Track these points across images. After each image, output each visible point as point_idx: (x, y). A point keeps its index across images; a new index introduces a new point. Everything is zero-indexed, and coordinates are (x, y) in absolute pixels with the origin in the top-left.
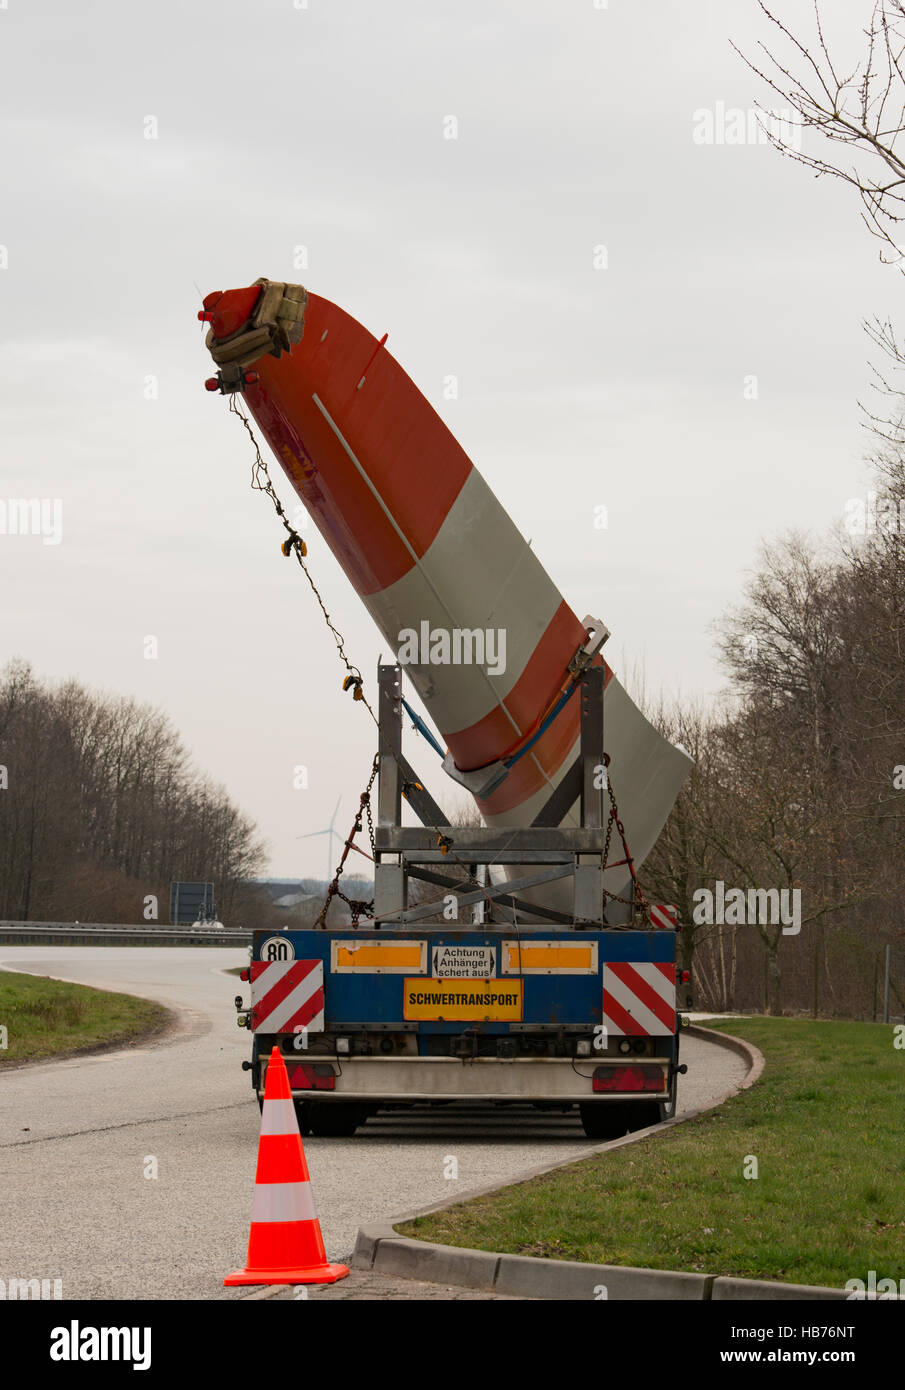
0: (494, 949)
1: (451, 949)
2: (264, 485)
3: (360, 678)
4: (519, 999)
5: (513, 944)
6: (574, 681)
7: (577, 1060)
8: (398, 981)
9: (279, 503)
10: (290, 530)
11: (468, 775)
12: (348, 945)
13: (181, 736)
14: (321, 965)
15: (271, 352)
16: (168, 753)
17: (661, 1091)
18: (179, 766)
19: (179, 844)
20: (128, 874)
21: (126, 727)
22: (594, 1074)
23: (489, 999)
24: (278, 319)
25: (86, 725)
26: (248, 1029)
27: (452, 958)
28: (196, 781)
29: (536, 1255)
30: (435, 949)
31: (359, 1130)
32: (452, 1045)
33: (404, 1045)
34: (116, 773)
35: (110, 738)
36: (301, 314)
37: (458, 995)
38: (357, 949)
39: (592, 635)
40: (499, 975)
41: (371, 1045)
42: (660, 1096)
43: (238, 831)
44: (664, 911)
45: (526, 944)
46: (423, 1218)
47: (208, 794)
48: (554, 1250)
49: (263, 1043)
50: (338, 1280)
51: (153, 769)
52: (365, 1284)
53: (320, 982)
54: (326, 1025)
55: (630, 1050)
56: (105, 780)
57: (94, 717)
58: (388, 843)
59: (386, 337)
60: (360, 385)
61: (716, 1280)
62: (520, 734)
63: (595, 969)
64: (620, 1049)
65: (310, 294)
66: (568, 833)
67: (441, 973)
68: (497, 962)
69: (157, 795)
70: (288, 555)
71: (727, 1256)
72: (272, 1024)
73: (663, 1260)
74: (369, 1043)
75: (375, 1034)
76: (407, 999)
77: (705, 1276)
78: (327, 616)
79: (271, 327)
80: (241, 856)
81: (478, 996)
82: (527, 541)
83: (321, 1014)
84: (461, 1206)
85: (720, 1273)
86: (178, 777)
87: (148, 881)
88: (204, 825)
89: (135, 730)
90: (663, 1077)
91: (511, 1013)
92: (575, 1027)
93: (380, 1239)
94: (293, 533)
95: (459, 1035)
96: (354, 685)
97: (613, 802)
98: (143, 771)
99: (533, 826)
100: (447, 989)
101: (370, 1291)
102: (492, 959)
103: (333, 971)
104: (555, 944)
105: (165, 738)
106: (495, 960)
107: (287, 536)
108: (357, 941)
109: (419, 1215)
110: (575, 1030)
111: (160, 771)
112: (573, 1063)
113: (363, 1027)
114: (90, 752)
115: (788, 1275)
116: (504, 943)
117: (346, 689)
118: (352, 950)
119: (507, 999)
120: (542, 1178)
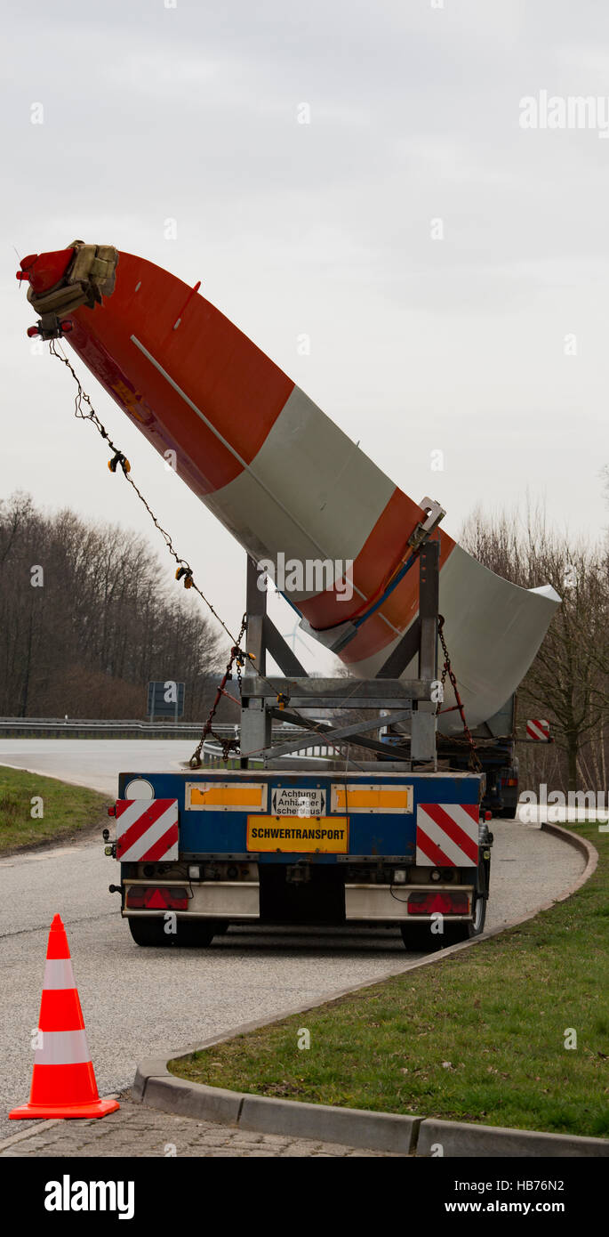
0: (324, 791)
1: (287, 791)
2: (87, 413)
3: (188, 569)
4: (345, 834)
5: (341, 787)
6: (414, 553)
7: (393, 887)
8: (242, 818)
9: (103, 428)
10: (114, 450)
11: (322, 633)
12: (199, 786)
13: (159, 556)
14: (176, 804)
15: (86, 304)
16: (148, 571)
17: (466, 914)
18: (158, 582)
19: (156, 649)
20: (113, 675)
21: (113, 549)
22: (409, 899)
23: (320, 834)
24: (90, 276)
25: (78, 547)
26: (114, 857)
27: (288, 799)
28: (172, 595)
29: (278, 1095)
30: (274, 791)
31: (216, 940)
32: (288, 873)
33: (247, 872)
34: (104, 589)
35: (99, 559)
36: (111, 271)
37: (293, 830)
38: (207, 790)
39: (429, 514)
40: (329, 814)
41: (219, 872)
42: (465, 918)
43: (208, 638)
44: (539, 725)
45: (352, 787)
46: (202, 1051)
47: (182, 607)
48: (294, 1090)
49: (129, 870)
50: (106, 1115)
51: (136, 585)
52: (129, 1119)
53: (175, 819)
54: (180, 855)
55: (439, 879)
56: (94, 595)
57: (86, 539)
58: (252, 691)
59: (199, 284)
60: (176, 326)
61: (423, 1122)
62: (365, 599)
63: (410, 809)
64: (431, 878)
65: (120, 253)
66: (406, 683)
67: (279, 811)
68: (327, 803)
69: (139, 607)
70: (114, 470)
71: (439, 1098)
72: (135, 853)
73: (383, 1101)
74: (216, 871)
75: (222, 863)
76: (250, 833)
77: (413, 1118)
78: (155, 520)
79: (82, 283)
80: (209, 659)
81: (310, 831)
82: (355, 443)
83: (176, 844)
84: (242, 1037)
85: (428, 1115)
86: (157, 592)
87: (130, 680)
88: (178, 633)
89: (120, 551)
90: (468, 902)
91: (338, 846)
92: (393, 858)
93: (149, 1077)
94: (118, 453)
95: (294, 864)
96: (184, 576)
97: (447, 657)
98: (127, 586)
99: (378, 677)
100: (284, 825)
101: (131, 1126)
102: (322, 800)
103: (186, 809)
104: (376, 787)
105: (146, 558)
106: (325, 800)
107: (113, 455)
108: (208, 784)
109: (198, 1049)
110: (393, 861)
111: (142, 586)
112: (391, 889)
113: (212, 856)
114: (83, 570)
115: (489, 1117)
116: (333, 786)
117: (178, 578)
118: (204, 791)
119: (334, 834)
120: (329, 1005)
